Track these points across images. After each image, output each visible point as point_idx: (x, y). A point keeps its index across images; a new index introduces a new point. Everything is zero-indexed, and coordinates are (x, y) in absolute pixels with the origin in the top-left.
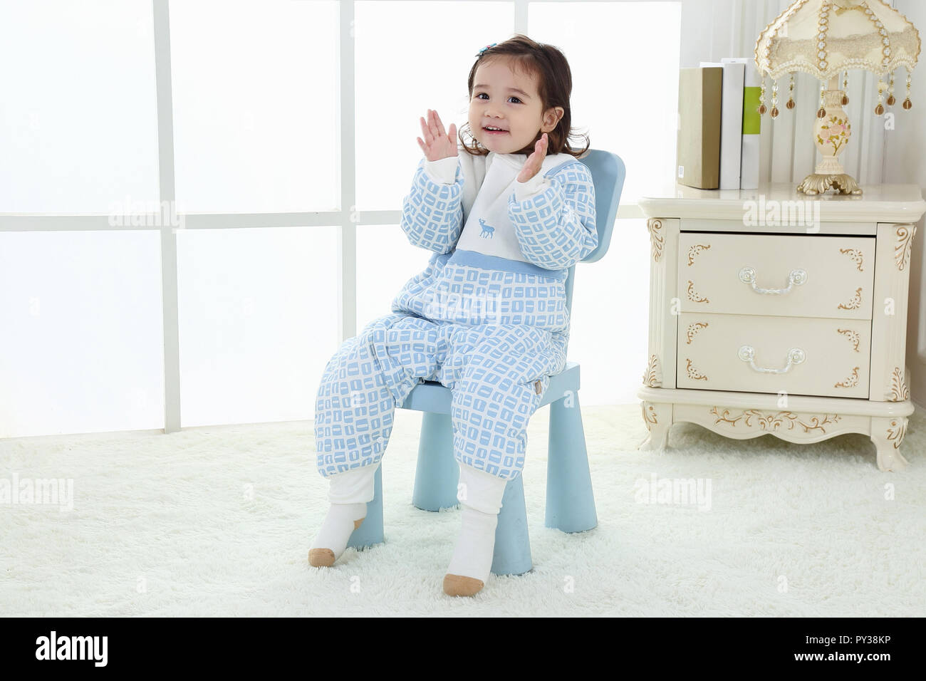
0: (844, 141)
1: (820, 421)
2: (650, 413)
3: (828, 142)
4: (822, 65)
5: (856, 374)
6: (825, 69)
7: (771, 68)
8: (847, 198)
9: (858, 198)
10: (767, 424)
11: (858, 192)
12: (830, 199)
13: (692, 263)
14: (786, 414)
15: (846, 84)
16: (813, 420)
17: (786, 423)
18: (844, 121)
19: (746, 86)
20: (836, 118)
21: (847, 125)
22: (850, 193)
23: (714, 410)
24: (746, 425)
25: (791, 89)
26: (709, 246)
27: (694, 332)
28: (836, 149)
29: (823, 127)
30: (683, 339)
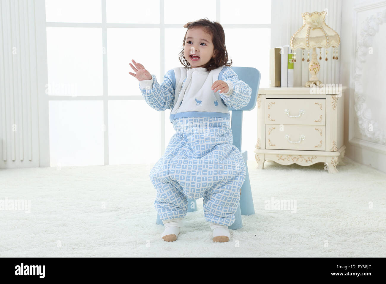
0: (318, 70)
1: (311, 158)
2: (257, 157)
4: (308, 45)
5: (321, 143)
10: (294, 160)
13: (269, 108)
14: (300, 156)
16: (308, 158)
17: (300, 159)
18: (317, 64)
19: (289, 54)
20: (315, 63)
21: (319, 65)
23: (277, 156)
24: (287, 160)
26: (275, 103)
27: (271, 131)
28: (316, 72)
29: (311, 66)
30: (267, 133)
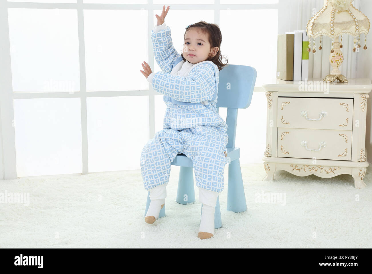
0: (341, 62)
1: (333, 169)
2: (267, 166)
3: (335, 62)
4: (332, 33)
5: (346, 151)
6: (333, 34)
7: (313, 34)
8: (342, 83)
9: (346, 84)
10: (312, 170)
11: (346, 82)
12: (336, 84)
13: (283, 109)
14: (319, 167)
15: (341, 40)
16: (330, 169)
17: (319, 170)
18: (341, 54)
19: (303, 41)
20: (338, 53)
21: (342, 56)
22: (344, 82)
23: (292, 165)
24: (304, 171)
25: (321, 42)
26: (289, 103)
27: (284, 135)
28: (338, 65)
29: (333, 57)
30: (280, 138)
